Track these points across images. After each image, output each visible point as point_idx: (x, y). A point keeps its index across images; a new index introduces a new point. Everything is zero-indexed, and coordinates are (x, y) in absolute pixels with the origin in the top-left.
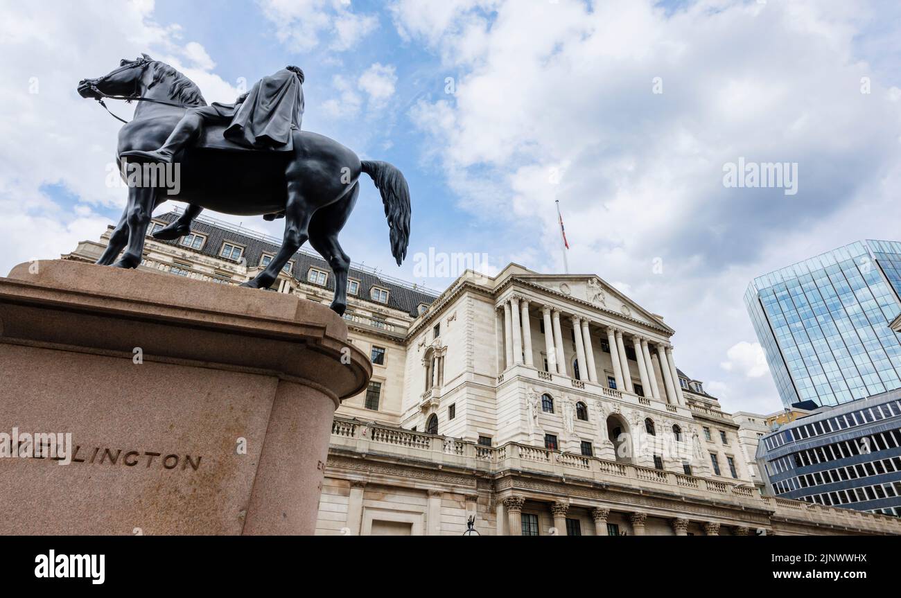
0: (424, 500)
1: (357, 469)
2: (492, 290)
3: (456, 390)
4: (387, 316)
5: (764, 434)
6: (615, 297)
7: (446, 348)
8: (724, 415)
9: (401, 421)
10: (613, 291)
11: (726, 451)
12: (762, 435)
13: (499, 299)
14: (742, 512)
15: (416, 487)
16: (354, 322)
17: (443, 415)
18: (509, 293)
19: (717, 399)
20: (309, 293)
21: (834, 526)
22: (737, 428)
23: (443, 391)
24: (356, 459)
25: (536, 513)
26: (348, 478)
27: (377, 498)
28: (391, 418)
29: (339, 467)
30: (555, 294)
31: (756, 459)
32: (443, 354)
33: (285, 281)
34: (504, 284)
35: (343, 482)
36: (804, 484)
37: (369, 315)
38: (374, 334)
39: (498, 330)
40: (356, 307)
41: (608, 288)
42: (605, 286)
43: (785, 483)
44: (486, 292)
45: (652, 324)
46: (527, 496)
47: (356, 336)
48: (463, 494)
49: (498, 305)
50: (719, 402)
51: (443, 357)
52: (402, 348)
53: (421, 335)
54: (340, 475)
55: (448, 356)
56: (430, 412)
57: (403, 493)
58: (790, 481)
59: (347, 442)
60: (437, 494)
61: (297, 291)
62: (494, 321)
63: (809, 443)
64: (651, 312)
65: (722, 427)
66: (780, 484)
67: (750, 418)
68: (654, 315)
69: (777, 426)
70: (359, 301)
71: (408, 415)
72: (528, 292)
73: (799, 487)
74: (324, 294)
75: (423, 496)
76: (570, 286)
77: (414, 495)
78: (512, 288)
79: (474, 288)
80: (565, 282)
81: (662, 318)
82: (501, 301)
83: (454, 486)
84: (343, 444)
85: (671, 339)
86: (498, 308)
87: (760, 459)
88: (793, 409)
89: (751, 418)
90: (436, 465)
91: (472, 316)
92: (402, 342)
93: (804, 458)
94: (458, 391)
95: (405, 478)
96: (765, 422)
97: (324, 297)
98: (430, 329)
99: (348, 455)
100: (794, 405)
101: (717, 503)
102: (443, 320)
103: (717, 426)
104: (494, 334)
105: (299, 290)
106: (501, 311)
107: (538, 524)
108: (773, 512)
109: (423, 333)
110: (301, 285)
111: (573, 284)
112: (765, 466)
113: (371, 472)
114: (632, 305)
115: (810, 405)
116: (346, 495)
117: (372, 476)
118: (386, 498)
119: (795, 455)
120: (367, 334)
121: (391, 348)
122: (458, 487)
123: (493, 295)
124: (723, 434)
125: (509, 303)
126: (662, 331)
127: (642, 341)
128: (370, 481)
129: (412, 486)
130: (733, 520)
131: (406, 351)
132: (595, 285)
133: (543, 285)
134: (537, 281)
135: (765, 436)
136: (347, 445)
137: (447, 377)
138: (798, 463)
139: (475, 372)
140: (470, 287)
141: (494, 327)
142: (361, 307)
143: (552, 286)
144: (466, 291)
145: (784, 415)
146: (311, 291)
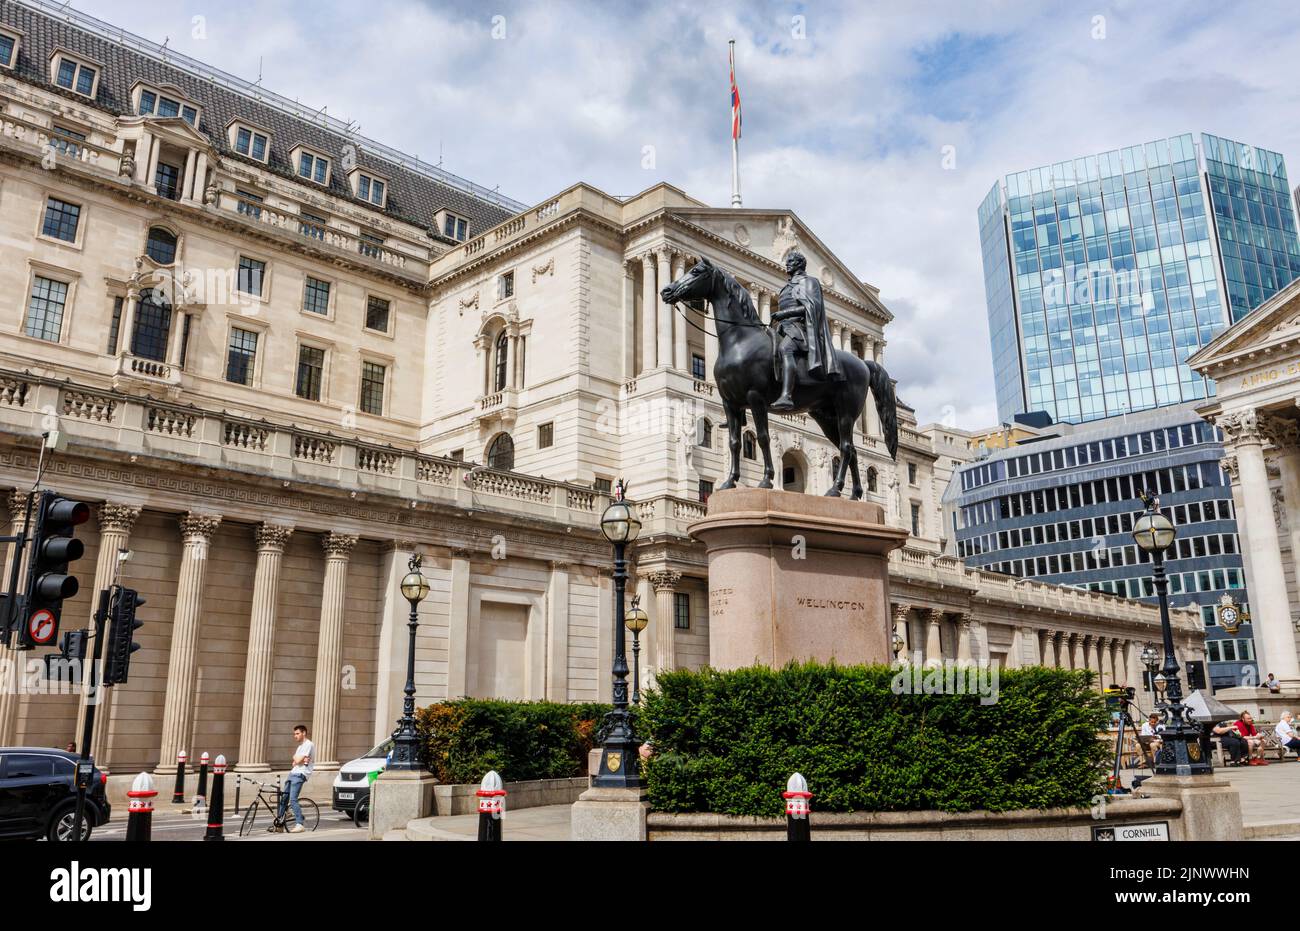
0: (545, 574)
1: (459, 532)
2: (622, 227)
3: (556, 401)
4: (388, 236)
5: (963, 463)
6: (815, 252)
7: (529, 323)
8: (920, 439)
9: (423, 435)
10: (813, 242)
11: (911, 496)
12: (959, 464)
13: (631, 246)
14: (940, 591)
15: (537, 557)
16: (333, 245)
17: (524, 438)
18: (656, 240)
19: (913, 411)
20: (240, 178)
21: (1042, 608)
22: (935, 458)
23: (524, 399)
24: (458, 518)
25: (687, 591)
26: (449, 544)
27: (484, 572)
28: (405, 429)
29: (435, 529)
30: (728, 245)
31: (943, 502)
32: (522, 332)
33: (197, 155)
34: (647, 220)
35: (442, 550)
36: (1005, 544)
37: (354, 231)
38: (371, 273)
39: (627, 301)
40: (330, 215)
41: (808, 236)
42: (803, 231)
43: (977, 540)
44: (612, 230)
45: (863, 304)
46: (684, 571)
47: (339, 275)
48: (596, 567)
49: (630, 256)
50: (917, 416)
51: (524, 338)
52: (420, 301)
53: (468, 284)
54: (438, 540)
55: (534, 337)
56: (497, 429)
57: (517, 565)
58: (985, 539)
59: (442, 491)
60: (563, 567)
61: (218, 174)
62: (620, 283)
63: (1026, 484)
64: (863, 280)
65: (913, 458)
66: (969, 542)
67: (947, 435)
68: (868, 287)
69: (986, 452)
70: (334, 200)
71: (439, 428)
72: (686, 240)
73: (996, 548)
74: (268, 183)
75: (544, 569)
76: (751, 231)
77: (532, 567)
78: (661, 232)
79: (593, 222)
80: (742, 222)
81: (877, 291)
82: (637, 249)
83: (585, 556)
84: (436, 495)
85: (885, 328)
86: (629, 261)
87: (949, 503)
88: (1014, 425)
89: (949, 436)
90: (563, 527)
91: (587, 274)
92: (423, 292)
93: (1014, 505)
94: (560, 403)
95: (522, 545)
96: (969, 443)
97: (270, 189)
98: (492, 281)
99: (448, 512)
100: (1019, 418)
101: (913, 580)
102: (523, 268)
103: (906, 456)
104: (620, 306)
105: (221, 171)
106: (635, 269)
107: (688, 606)
108: (976, 591)
109: (473, 282)
110: (224, 161)
111: (754, 227)
112: (954, 513)
113: (477, 536)
114: (838, 268)
115: (1042, 419)
116: (447, 567)
117: (481, 542)
118: (495, 572)
119: (1003, 500)
120: (358, 272)
121: (401, 300)
122: (589, 557)
123: (622, 235)
124: (912, 468)
125: (654, 258)
126: (875, 315)
127: (843, 330)
128: (477, 548)
129: (531, 556)
130: (926, 601)
131: (427, 307)
132: (787, 230)
133: (709, 227)
134: (701, 220)
135: (965, 467)
136: (444, 496)
137: (533, 376)
138: (1004, 513)
139: (592, 373)
140: (586, 219)
141: (619, 294)
142: (341, 215)
143: (722, 230)
144: (579, 225)
145: (999, 434)
146: (244, 174)
